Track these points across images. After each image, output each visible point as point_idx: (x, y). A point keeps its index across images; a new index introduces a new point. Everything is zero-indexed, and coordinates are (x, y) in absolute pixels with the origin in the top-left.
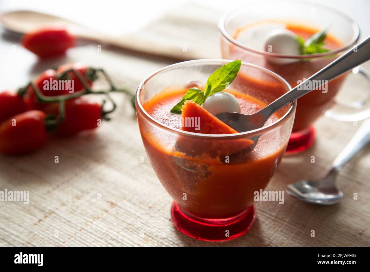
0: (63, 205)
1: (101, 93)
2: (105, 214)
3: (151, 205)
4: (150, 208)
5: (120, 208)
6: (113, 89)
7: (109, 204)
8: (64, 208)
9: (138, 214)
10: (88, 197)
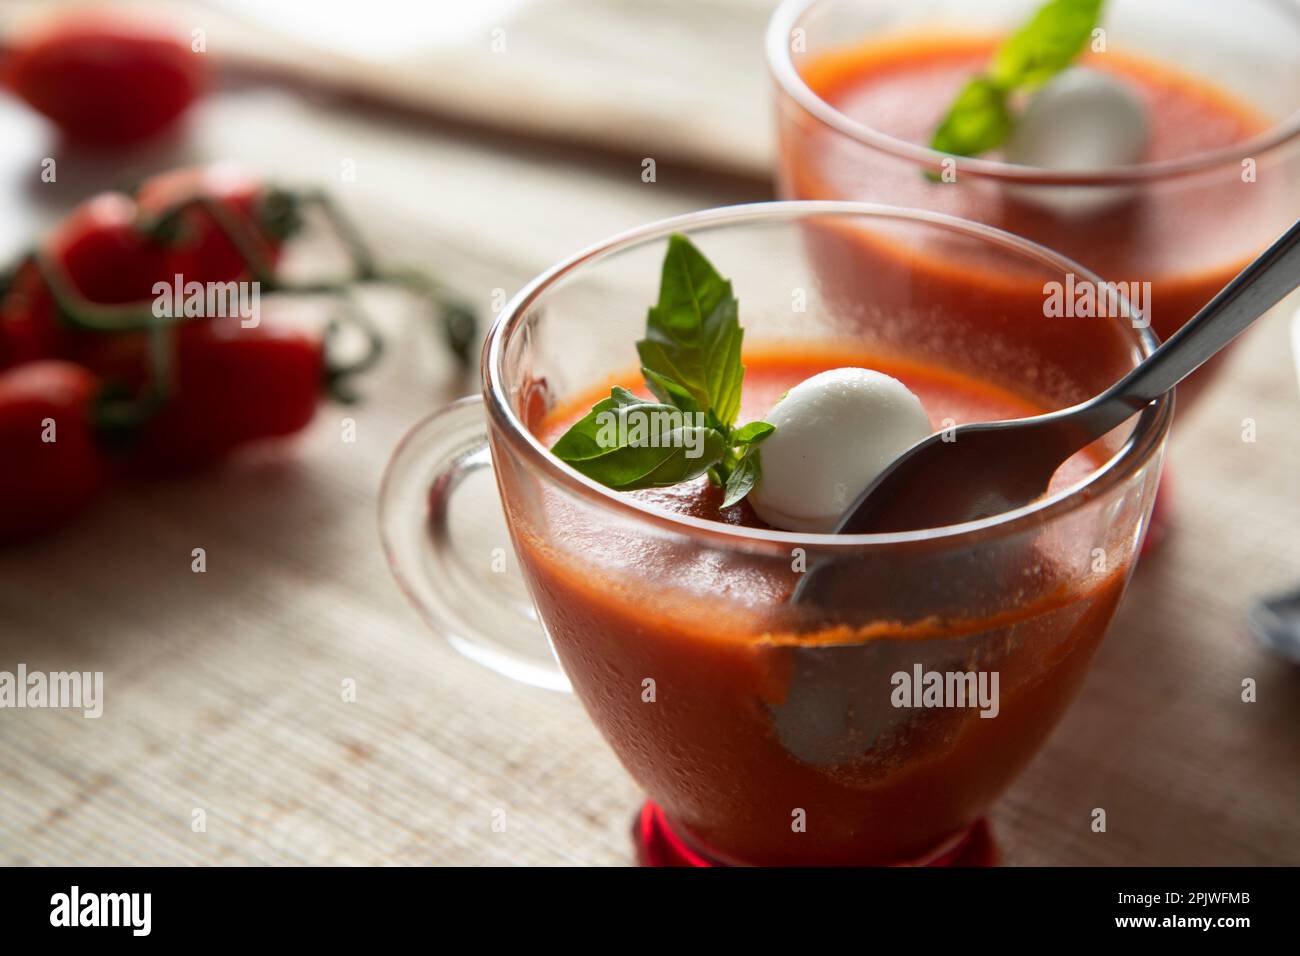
0: (155, 748)
1: (318, 289)
2: (326, 793)
3: (514, 755)
4: (513, 767)
5: (389, 766)
6: (368, 273)
7: (344, 751)
8: (158, 764)
9: (461, 793)
10: (258, 719)
